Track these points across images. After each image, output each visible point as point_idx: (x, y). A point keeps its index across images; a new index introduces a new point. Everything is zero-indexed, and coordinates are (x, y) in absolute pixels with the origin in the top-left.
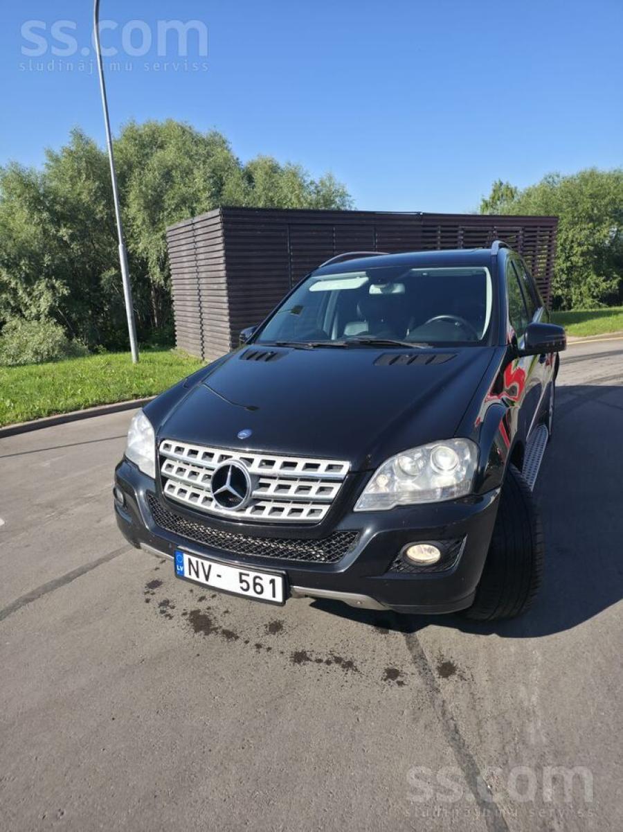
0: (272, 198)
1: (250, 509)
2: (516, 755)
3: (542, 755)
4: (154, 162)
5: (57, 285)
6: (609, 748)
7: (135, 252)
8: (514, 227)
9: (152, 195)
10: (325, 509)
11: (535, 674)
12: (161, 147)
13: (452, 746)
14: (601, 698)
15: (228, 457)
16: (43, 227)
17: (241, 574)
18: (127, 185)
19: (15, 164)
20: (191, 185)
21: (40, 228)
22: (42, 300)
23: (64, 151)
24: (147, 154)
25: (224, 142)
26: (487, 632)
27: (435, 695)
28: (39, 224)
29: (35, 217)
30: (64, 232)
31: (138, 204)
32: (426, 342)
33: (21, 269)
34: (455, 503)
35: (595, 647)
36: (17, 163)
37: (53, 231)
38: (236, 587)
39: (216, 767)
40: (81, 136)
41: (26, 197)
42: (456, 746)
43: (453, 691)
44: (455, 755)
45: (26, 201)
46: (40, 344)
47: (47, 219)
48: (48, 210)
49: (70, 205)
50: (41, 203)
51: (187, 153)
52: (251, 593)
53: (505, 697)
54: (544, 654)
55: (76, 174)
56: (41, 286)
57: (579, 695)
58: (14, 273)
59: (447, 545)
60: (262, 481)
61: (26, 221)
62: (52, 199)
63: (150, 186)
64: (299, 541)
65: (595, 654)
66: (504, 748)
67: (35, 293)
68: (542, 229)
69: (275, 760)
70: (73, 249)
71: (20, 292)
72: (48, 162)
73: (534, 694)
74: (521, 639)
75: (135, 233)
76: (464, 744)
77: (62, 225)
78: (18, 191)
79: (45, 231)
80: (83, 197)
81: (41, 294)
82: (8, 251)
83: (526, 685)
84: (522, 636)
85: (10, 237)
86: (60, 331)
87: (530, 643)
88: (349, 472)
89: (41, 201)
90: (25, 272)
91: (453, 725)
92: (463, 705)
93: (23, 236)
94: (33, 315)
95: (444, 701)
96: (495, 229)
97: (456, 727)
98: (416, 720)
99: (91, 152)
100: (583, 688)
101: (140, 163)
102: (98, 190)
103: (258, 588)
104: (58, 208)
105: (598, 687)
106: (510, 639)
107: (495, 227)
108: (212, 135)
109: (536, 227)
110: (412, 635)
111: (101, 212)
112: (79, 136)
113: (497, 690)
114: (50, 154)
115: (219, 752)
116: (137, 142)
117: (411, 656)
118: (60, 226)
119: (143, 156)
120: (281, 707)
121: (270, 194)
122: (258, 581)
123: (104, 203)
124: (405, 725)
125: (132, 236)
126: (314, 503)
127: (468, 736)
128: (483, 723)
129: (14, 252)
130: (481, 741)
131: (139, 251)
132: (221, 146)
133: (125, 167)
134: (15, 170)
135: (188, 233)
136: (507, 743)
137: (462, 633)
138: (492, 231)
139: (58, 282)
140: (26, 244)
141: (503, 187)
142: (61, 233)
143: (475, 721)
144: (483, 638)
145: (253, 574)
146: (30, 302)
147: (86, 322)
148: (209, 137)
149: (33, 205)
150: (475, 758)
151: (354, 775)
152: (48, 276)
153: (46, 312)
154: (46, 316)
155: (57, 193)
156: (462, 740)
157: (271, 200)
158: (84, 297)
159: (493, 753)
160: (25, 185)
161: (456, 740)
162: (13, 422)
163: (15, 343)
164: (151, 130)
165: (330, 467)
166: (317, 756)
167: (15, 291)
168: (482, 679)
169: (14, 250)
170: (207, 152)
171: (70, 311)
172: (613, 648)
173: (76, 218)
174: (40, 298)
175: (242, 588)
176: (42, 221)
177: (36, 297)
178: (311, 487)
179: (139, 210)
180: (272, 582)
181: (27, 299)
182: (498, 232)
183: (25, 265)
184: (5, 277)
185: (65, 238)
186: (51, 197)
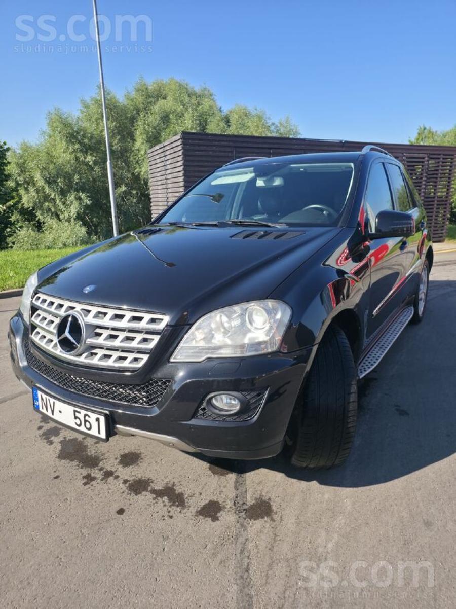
1: (85, 355)
2: (294, 601)
3: (318, 604)
4: (156, 108)
5: (82, 197)
6: (386, 604)
7: (139, 174)
8: (420, 155)
9: (152, 132)
10: (145, 358)
11: (341, 520)
12: (165, 98)
13: (237, 585)
14: (395, 551)
15: (73, 308)
16: (76, 155)
17: (75, 411)
18: (135, 125)
19: (57, 109)
20: (182, 125)
21: (73, 156)
22: (72, 207)
23: (92, 100)
24: (151, 102)
25: (211, 95)
26: (308, 479)
27: (242, 532)
28: (72, 153)
29: (70, 147)
30: (90, 159)
31: (142, 139)
32: (286, 223)
33: (58, 185)
34: (269, 356)
35: (404, 502)
36: (59, 108)
37: (82, 158)
38: (72, 423)
39: (21, 582)
41: (64, 133)
42: (241, 585)
43: (259, 531)
44: (237, 593)
45: (64, 137)
46: (68, 238)
47: (79, 149)
48: (79, 143)
49: (95, 139)
50: (75, 137)
51: (182, 102)
52: (82, 428)
53: (304, 541)
54: (354, 503)
55: (100, 117)
56: (71, 197)
57: (374, 547)
58: (53, 188)
59: (247, 397)
60: (98, 330)
61: (64, 150)
62: (82, 135)
63: (151, 125)
64: (123, 386)
65: (402, 508)
66: (284, 592)
67: (68, 203)
68: (444, 157)
69: (74, 580)
70: (95, 171)
71: (58, 201)
72: (81, 108)
73: (331, 541)
74: (337, 488)
75: (140, 160)
76: (249, 584)
77: (89, 154)
78: (59, 129)
79: (77, 158)
81: (72, 203)
82: (49, 171)
83: (327, 531)
84: (339, 486)
85: (52, 162)
86: (83, 230)
87: (344, 492)
88: (167, 325)
89: (74, 136)
90: (61, 187)
91: (246, 564)
92: (263, 545)
93: (60, 161)
94: (66, 218)
95: (247, 539)
96: (404, 155)
97: (248, 565)
98: (214, 555)
99: (111, 100)
100: (380, 540)
101: (145, 109)
102: (115, 128)
103: (88, 425)
104: (86, 141)
105: (394, 541)
106: (327, 487)
107: (405, 154)
108: (203, 89)
109: (440, 155)
110: (242, 475)
111: (116, 144)
113: (299, 534)
114: (83, 102)
115: (31, 567)
116: (144, 93)
117: (234, 494)
118: (87, 154)
119: (148, 103)
120: (103, 531)
122: (87, 418)
123: (118, 137)
124: (203, 558)
125: (137, 162)
126: (138, 352)
127: (256, 577)
128: (274, 565)
129: (54, 172)
130: (266, 583)
131: (142, 173)
132: (208, 98)
133: (135, 112)
134: (57, 113)
135: (161, 154)
136: (290, 587)
137: (287, 478)
138: (402, 157)
139: (83, 195)
140: (63, 167)
141: (426, 131)
142: (87, 160)
143: (268, 561)
144: (304, 484)
145: (83, 412)
146: (64, 209)
147: (103, 225)
148: (200, 91)
149: (69, 139)
150: (254, 599)
151: (138, 603)
152: (77, 190)
153: (75, 217)
154: (75, 219)
155: (86, 131)
156: (248, 580)
158: (103, 206)
159: (272, 596)
160: (64, 124)
161: (243, 579)
162: (11, 288)
163: (51, 237)
164: (158, 86)
165: (153, 321)
166: (113, 580)
167: (54, 200)
168: (290, 522)
169: (54, 171)
170: (198, 102)
171: (92, 216)
172: (421, 504)
173: (99, 149)
174: (71, 206)
175: (76, 423)
176: (75, 151)
177: (68, 205)
178: (135, 338)
179: (143, 143)
180: (98, 420)
181: (62, 207)
182: (407, 158)
183: (61, 182)
184: (47, 190)
185: (91, 163)
186: (82, 133)
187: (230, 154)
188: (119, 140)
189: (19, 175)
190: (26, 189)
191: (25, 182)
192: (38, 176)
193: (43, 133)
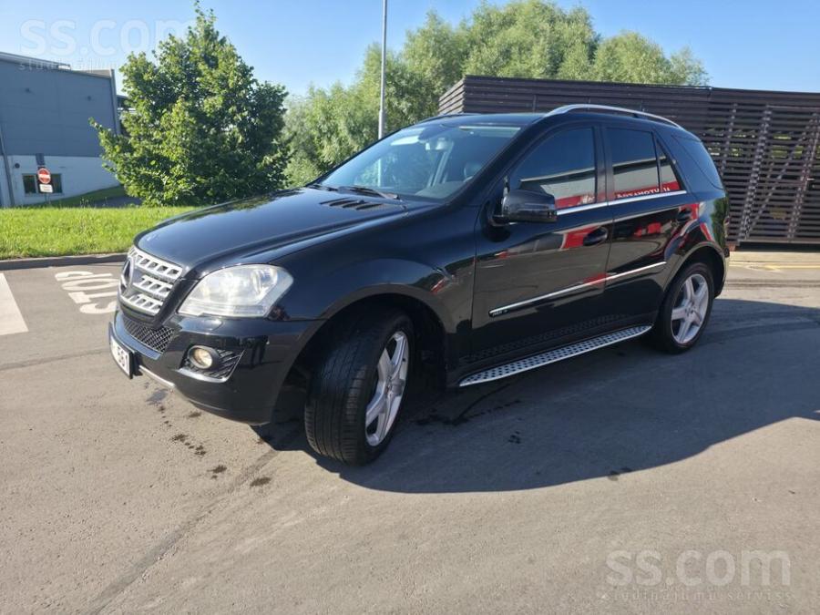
0: (610, 75)
1: (132, 297)
4: (497, 40)
16: (389, 100)
18: (465, 62)
19: (377, 44)
20: (527, 61)
21: (386, 101)
23: (419, 31)
24: (492, 32)
25: (587, 18)
28: (386, 97)
30: (404, 105)
33: (363, 136)
37: (396, 103)
40: (435, 17)
47: (394, 93)
48: (396, 85)
49: (414, 81)
50: (392, 78)
55: (425, 52)
58: (357, 139)
61: (376, 94)
70: (409, 120)
72: (406, 42)
77: (405, 98)
78: (375, 68)
80: (426, 73)
82: (356, 119)
85: (360, 108)
90: (366, 139)
93: (370, 107)
99: (441, 31)
101: (483, 41)
102: (441, 67)
104: (403, 83)
108: (578, 11)
111: (439, 87)
112: (434, 17)
114: (409, 34)
116: (484, 20)
118: (402, 99)
119: (488, 33)
121: (609, 71)
123: (443, 78)
129: (360, 120)
132: (582, 22)
133: (468, 45)
134: (375, 49)
135: (448, 103)
140: (370, 115)
142: (401, 106)
148: (572, 13)
155: (405, 70)
157: (609, 78)
173: (417, 92)
176: (389, 95)
178: (160, 286)
180: (127, 357)
183: (366, 132)
184: (350, 141)
185: (405, 111)
186: (399, 73)
187: (527, 105)
188: (443, 81)
189: (324, 123)
190: (329, 139)
191: (329, 131)
192: (342, 126)
193: (358, 73)
